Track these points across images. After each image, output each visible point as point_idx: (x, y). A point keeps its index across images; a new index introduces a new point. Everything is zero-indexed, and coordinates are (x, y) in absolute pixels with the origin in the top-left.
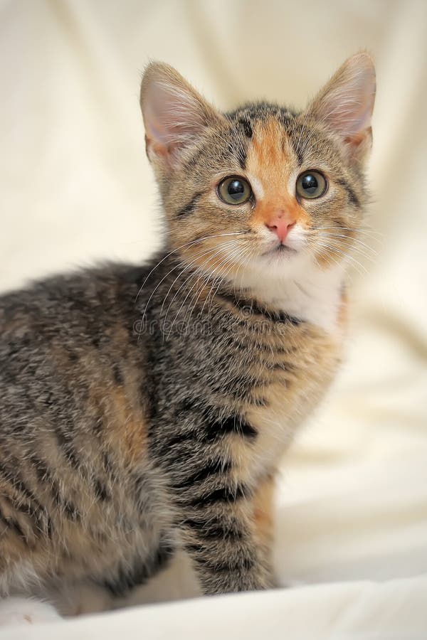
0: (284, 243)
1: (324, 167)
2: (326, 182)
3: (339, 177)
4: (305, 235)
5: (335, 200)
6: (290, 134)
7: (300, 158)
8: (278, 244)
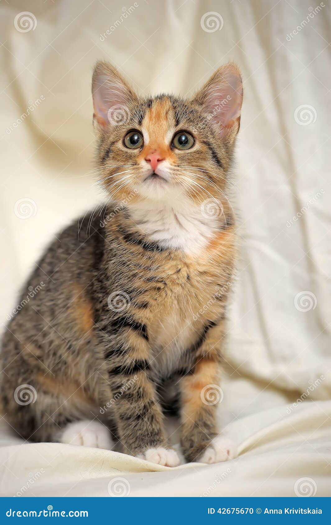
0: (156, 172)
1: (195, 132)
2: (194, 141)
3: (205, 140)
4: (171, 169)
5: (198, 152)
6: (175, 108)
7: (177, 123)
8: (151, 172)
